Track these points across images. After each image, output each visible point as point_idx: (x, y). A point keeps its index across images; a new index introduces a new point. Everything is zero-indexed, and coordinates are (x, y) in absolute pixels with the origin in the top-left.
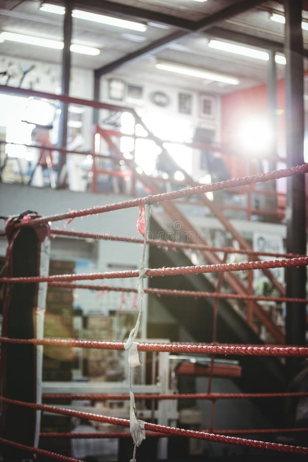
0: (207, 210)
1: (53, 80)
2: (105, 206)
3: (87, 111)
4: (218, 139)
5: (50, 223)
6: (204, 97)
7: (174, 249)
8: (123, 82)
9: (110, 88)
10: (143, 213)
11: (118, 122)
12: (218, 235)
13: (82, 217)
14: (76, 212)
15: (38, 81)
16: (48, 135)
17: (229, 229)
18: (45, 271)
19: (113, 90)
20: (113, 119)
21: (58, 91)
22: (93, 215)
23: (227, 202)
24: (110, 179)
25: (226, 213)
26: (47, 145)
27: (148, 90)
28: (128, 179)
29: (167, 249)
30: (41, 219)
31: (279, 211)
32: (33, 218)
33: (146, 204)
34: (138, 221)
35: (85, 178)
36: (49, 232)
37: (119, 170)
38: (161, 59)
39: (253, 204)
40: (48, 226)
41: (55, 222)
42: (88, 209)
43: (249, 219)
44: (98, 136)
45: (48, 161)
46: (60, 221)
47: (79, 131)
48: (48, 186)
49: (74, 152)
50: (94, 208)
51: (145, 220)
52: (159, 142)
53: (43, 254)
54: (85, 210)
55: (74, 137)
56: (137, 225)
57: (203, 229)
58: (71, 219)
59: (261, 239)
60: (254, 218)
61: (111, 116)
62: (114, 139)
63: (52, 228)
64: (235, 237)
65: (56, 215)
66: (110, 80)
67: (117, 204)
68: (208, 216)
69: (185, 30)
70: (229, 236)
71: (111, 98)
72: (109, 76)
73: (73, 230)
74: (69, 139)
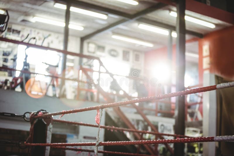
0: (135, 110)
1: (60, 42)
2: (80, 109)
3: (77, 58)
4: (142, 74)
5: (52, 116)
6: (135, 53)
7: (116, 131)
8: (95, 44)
9: (88, 47)
10: (99, 113)
11: (92, 64)
12: (141, 123)
13: (68, 114)
14: (65, 111)
15: (52, 42)
16: (56, 70)
17: (146, 120)
18: (49, 140)
19: (90, 48)
20: (89, 63)
21: (62, 48)
22: (74, 113)
23: (146, 106)
24: (87, 93)
25: (145, 112)
26: (55, 75)
27: (107, 48)
28: (95, 93)
29: (112, 130)
30: (48, 114)
31: (172, 112)
32: (44, 113)
33: (100, 108)
34: (96, 117)
35: (74, 92)
36: (52, 121)
37: (91, 89)
38: (114, 33)
39: (159, 107)
40: (51, 118)
41: (55, 116)
42: (71, 110)
43: (156, 115)
44: (81, 71)
45: (55, 83)
46: (57, 116)
47: (72, 68)
48: (55, 96)
49: (68, 79)
50: (75, 110)
51: (100, 117)
52: (112, 75)
53: (48, 132)
54: (70, 110)
55: (69, 71)
56: (96, 119)
57: (133, 120)
58: (63, 115)
59: (162, 125)
60: (159, 114)
61: (88, 61)
62: (89, 73)
63: (53, 119)
64: (149, 124)
65: (55, 113)
66: (88, 43)
67: (86, 108)
68: (136, 113)
69: (126, 19)
70: (146, 123)
71: (89, 52)
72: (88, 40)
73: (64, 120)
74: (67, 72)
